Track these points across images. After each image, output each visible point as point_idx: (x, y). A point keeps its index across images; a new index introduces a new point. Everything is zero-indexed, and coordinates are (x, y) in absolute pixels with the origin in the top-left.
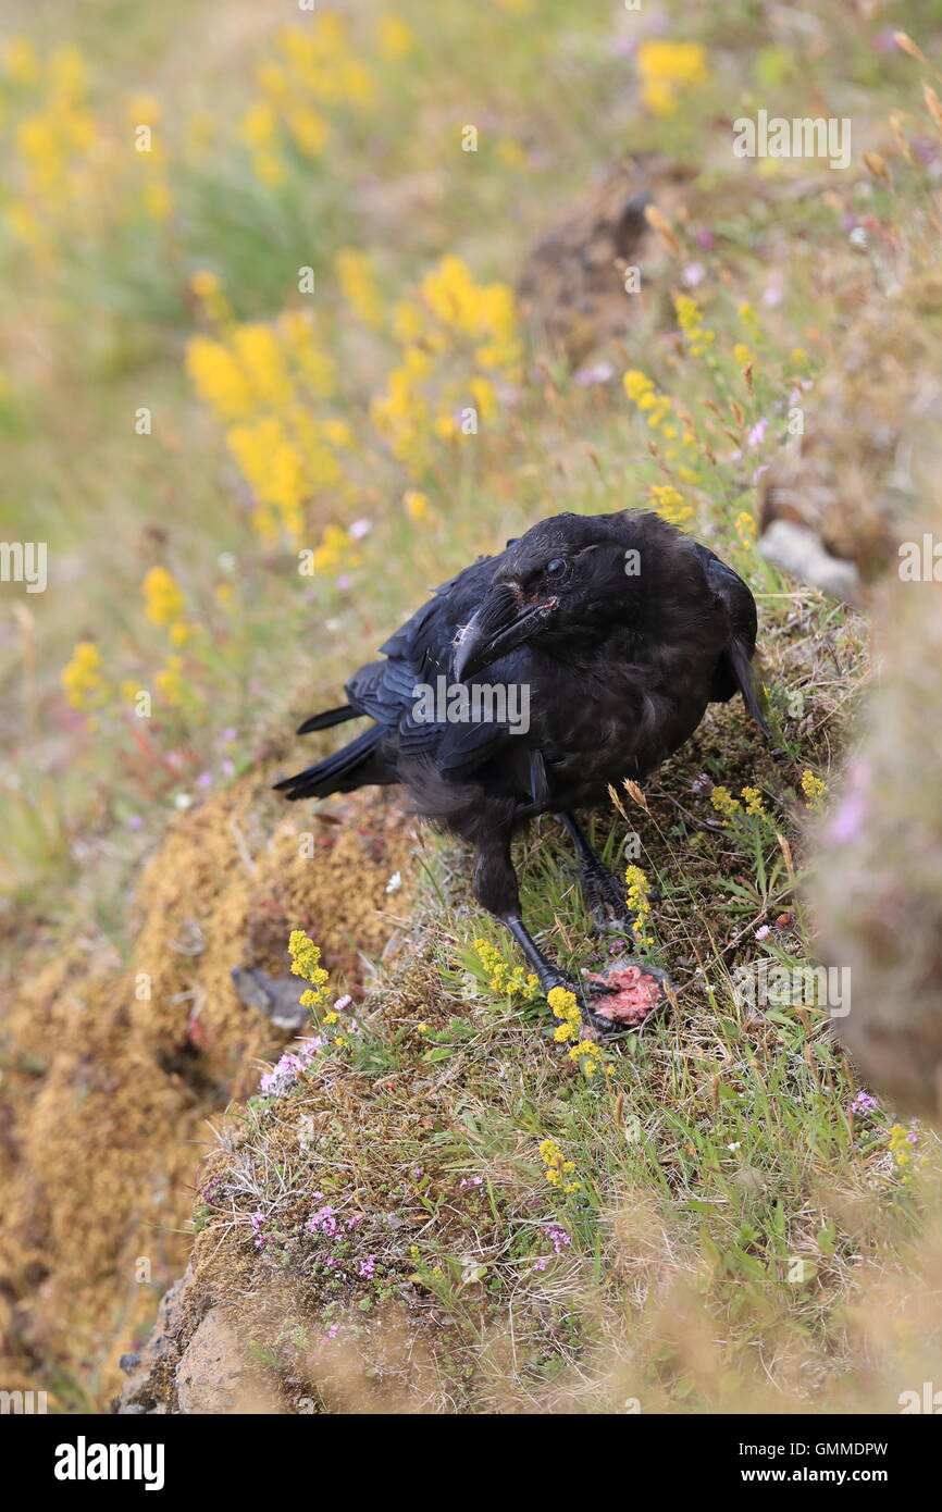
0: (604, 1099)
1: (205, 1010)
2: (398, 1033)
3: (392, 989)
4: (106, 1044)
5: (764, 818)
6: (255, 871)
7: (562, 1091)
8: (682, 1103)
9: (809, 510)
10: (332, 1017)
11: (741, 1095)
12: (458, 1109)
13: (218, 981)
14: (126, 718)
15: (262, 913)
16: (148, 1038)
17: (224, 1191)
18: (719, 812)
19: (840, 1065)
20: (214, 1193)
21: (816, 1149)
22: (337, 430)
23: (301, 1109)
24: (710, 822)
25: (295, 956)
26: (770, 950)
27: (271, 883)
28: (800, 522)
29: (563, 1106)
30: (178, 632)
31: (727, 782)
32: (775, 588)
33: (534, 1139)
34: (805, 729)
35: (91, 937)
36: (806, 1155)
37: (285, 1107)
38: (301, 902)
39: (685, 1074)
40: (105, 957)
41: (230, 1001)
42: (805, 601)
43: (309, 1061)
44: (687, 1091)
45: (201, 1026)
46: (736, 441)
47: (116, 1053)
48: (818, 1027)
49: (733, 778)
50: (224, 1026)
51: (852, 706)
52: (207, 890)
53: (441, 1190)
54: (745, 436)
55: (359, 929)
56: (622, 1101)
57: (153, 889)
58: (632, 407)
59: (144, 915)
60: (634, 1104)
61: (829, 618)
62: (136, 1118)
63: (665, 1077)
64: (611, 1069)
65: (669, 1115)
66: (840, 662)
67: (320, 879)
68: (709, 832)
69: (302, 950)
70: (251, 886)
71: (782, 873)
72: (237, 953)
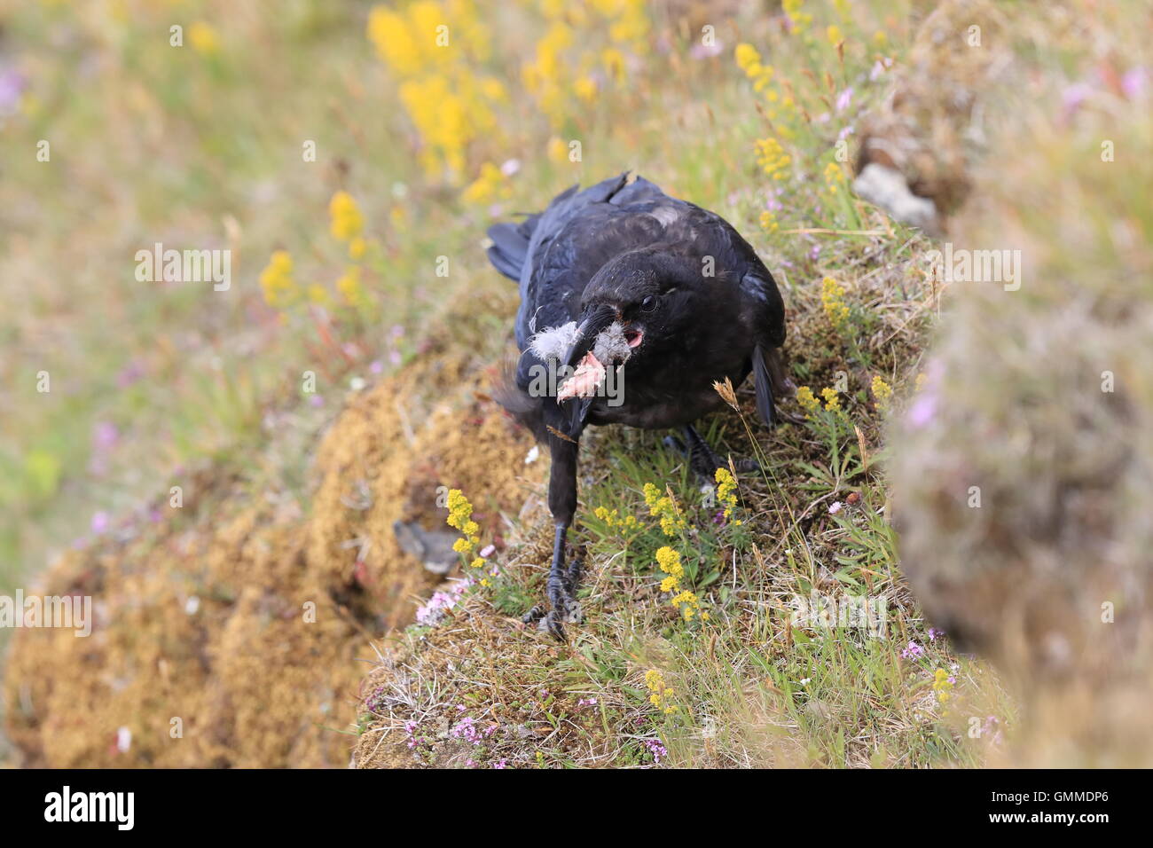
0: (699, 639)
1: (370, 555)
2: (532, 578)
3: (528, 542)
4: (285, 580)
5: (840, 414)
6: (415, 442)
7: (665, 630)
8: (764, 644)
9: (898, 156)
10: (478, 562)
11: (813, 640)
12: (579, 642)
13: (381, 532)
14: (312, 314)
15: (421, 477)
16: (321, 577)
17: (384, 701)
18: (802, 408)
19: (894, 619)
20: (375, 702)
21: (872, 687)
22: (493, 88)
23: (449, 636)
24: (795, 416)
25: (451, 511)
26: (840, 522)
27: (429, 453)
28: (890, 165)
29: (665, 642)
30: (357, 247)
31: (810, 383)
32: (856, 226)
33: (640, 669)
34: (875, 344)
35: (277, 492)
36: (864, 691)
37: (436, 635)
38: (453, 470)
39: (766, 621)
40: (287, 509)
41: (390, 548)
42: (880, 238)
43: (457, 598)
44: (768, 635)
45: (366, 568)
46: (827, 104)
47: (294, 588)
48: (879, 586)
49: (815, 381)
50: (385, 570)
51: (916, 325)
52: (375, 457)
53: (563, 707)
54: (835, 100)
55: (500, 493)
56: (714, 641)
57: (330, 454)
58: (741, 76)
59: (322, 476)
60: (724, 644)
61: (899, 253)
62: (309, 642)
63: (750, 622)
64: (706, 615)
65: (753, 654)
66: (906, 290)
67: (469, 451)
68: (794, 424)
69: (458, 506)
70: (412, 455)
71: (852, 460)
72: (398, 509)
